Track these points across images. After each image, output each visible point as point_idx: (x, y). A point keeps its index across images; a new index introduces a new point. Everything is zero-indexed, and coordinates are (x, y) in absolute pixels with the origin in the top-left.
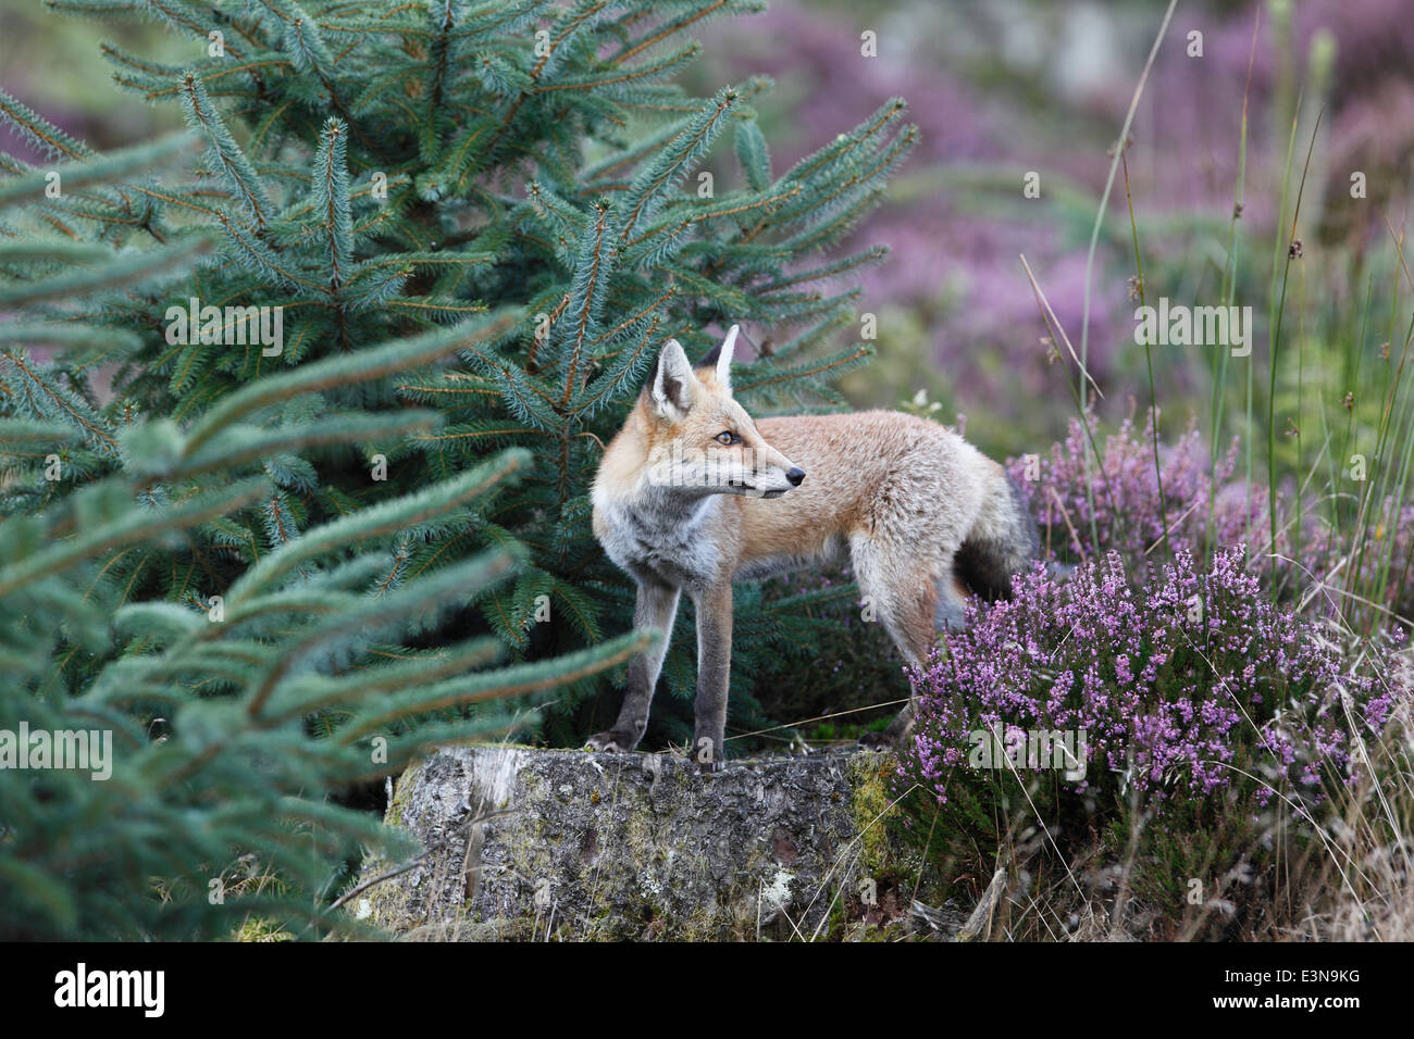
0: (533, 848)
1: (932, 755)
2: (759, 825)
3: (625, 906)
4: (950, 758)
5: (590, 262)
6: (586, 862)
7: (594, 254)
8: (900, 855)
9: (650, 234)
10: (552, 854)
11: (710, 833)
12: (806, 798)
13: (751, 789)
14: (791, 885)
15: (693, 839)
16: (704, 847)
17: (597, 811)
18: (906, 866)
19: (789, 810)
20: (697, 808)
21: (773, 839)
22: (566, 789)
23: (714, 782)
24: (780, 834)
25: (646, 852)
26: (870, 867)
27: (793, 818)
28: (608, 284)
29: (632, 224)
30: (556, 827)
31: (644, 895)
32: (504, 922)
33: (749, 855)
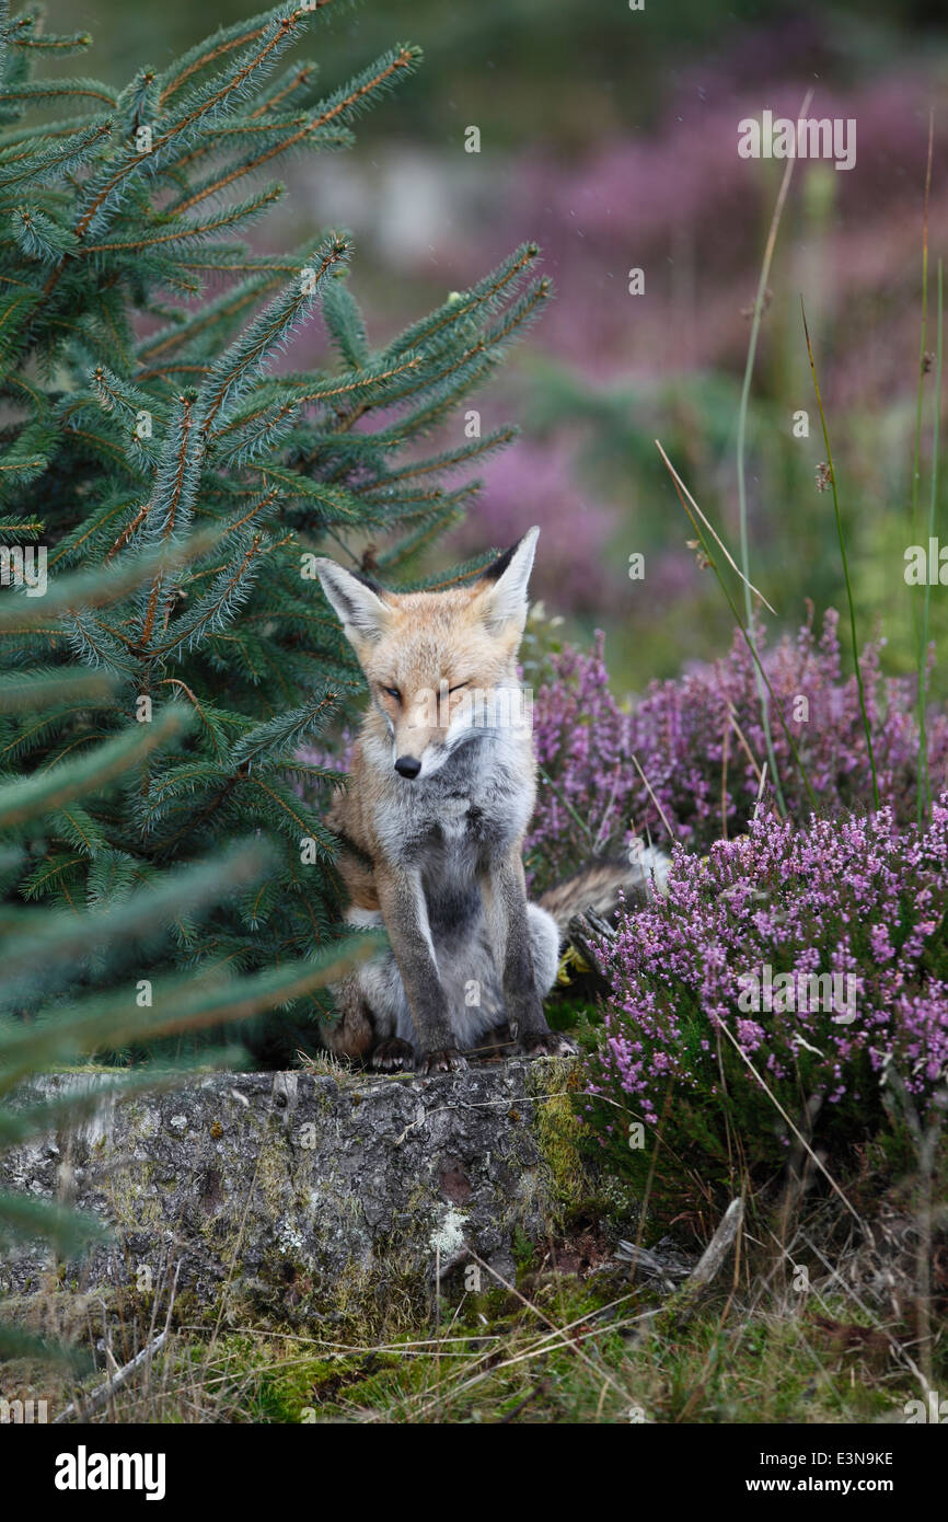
0: (141, 1197)
1: (634, 1061)
2: (421, 1155)
3: (261, 1265)
4: (660, 1066)
5: (175, 467)
6: (208, 1212)
7: (179, 459)
8: (598, 1185)
9: (238, 423)
10: (164, 1204)
11: (362, 1168)
12: (479, 1118)
13: (409, 1111)
14: (465, 1228)
15: (342, 1177)
16: (355, 1185)
17: (220, 1148)
18: (606, 1198)
19: (458, 1134)
20: (344, 1138)
21: (439, 1172)
22: (180, 1121)
23: (364, 1104)
24: (447, 1166)
25: (283, 1196)
26: (562, 1201)
27: (463, 1144)
28: (197, 495)
29: (215, 412)
30: (168, 1169)
31: (283, 1250)
32: (109, 1292)
33: (410, 1192)
